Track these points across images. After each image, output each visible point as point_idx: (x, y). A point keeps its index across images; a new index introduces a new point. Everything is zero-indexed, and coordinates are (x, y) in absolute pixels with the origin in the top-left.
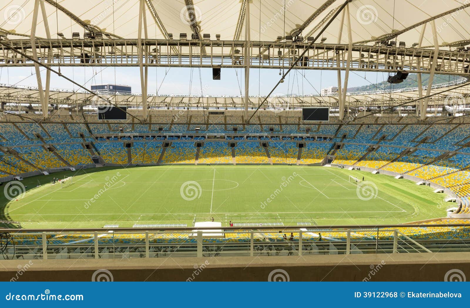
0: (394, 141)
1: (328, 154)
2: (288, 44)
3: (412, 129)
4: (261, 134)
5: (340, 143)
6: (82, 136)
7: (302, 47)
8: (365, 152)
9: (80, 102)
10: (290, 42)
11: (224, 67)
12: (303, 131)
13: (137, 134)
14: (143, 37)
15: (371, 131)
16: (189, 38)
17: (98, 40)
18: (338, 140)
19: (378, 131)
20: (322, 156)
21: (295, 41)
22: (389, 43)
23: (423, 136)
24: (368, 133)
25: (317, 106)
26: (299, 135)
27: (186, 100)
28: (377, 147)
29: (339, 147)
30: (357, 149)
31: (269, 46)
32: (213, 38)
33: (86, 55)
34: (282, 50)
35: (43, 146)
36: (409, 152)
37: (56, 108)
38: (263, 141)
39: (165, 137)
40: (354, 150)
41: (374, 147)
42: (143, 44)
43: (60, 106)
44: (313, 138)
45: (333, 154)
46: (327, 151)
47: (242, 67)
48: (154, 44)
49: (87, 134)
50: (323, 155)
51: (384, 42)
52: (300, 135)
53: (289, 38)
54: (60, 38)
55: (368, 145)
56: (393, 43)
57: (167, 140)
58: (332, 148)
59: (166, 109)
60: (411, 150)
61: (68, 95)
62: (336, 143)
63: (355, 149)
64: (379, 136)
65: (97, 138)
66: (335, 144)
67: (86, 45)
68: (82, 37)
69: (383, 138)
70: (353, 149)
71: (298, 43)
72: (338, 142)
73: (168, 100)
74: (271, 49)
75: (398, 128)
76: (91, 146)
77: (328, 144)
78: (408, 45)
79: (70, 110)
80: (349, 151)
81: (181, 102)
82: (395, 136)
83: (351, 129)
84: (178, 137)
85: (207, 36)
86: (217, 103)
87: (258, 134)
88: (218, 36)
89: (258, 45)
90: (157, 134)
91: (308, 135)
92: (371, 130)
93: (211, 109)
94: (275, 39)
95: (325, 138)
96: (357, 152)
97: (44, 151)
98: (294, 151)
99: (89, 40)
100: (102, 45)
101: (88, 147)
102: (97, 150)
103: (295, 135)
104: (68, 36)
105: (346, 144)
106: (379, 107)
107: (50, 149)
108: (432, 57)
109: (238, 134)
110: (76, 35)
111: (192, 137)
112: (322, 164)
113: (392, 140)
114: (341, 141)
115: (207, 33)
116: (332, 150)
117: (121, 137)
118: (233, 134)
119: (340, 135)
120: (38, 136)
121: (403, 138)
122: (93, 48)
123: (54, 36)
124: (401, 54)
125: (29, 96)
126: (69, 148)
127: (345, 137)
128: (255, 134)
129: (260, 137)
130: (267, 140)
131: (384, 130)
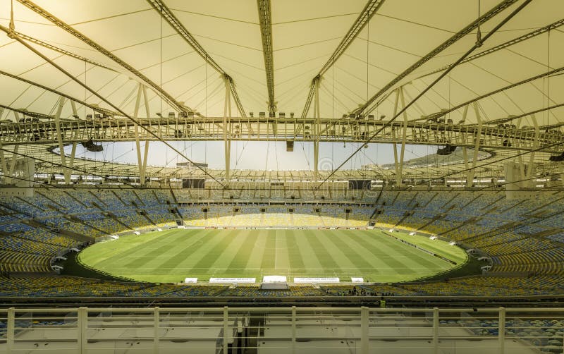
1: (371, 218)
2: (351, 121)
4: (315, 202)
5: (381, 209)
6: (168, 203)
7: (364, 124)
8: (403, 217)
9: (168, 175)
10: (353, 120)
11: (297, 140)
12: (349, 199)
13: (213, 201)
14: (228, 116)
16: (267, 116)
17: (190, 118)
18: (379, 207)
19: (413, 199)
20: (366, 220)
21: (358, 119)
22: (438, 120)
23: (451, 204)
24: (404, 201)
25: (360, 178)
26: (346, 202)
27: (253, 174)
28: (412, 212)
29: (380, 212)
30: (395, 214)
31: (334, 123)
32: (288, 116)
33: (180, 132)
34: (345, 126)
35: (137, 211)
36: (440, 216)
37: (149, 180)
38: (316, 207)
39: (235, 203)
41: (410, 213)
42: (228, 122)
43: (151, 179)
44: (359, 205)
45: (375, 218)
46: (370, 215)
47: (312, 140)
48: (237, 122)
49: (172, 201)
51: (435, 120)
53: (352, 116)
54: (159, 117)
55: (404, 211)
56: (443, 120)
57: (237, 207)
58: (374, 213)
59: (236, 180)
61: (159, 169)
62: (378, 209)
63: (393, 214)
64: (414, 204)
65: (180, 204)
66: (376, 210)
67: (180, 123)
68: (176, 116)
69: (417, 205)
71: (361, 120)
73: (238, 174)
74: (337, 126)
76: (175, 210)
77: (371, 210)
78: (455, 122)
79: (159, 182)
80: (389, 216)
81: (249, 175)
82: (428, 204)
83: (389, 198)
84: (246, 204)
85: (282, 114)
86: (278, 176)
87: (312, 202)
88: (292, 115)
89: (326, 122)
90: (228, 201)
91: (354, 202)
92: (406, 198)
93: (272, 182)
94: (341, 117)
95: (368, 205)
96: (396, 217)
97: (138, 215)
98: (342, 215)
99: (182, 118)
100: (193, 123)
101: (173, 211)
102: (180, 214)
103: (343, 202)
104: (165, 115)
105: (386, 210)
106: (413, 179)
107: (142, 213)
108: (476, 133)
109: (295, 201)
110: (172, 114)
111: (257, 204)
113: (425, 207)
115: (282, 112)
116: (375, 215)
117: (200, 204)
118: (291, 201)
119: (380, 202)
120: (133, 203)
121: (435, 205)
122: (186, 125)
123: (153, 116)
124: (449, 129)
125: (128, 171)
126: (157, 212)
127: (384, 204)
128: (310, 202)
129: (313, 204)
130: (320, 207)
131: (417, 198)
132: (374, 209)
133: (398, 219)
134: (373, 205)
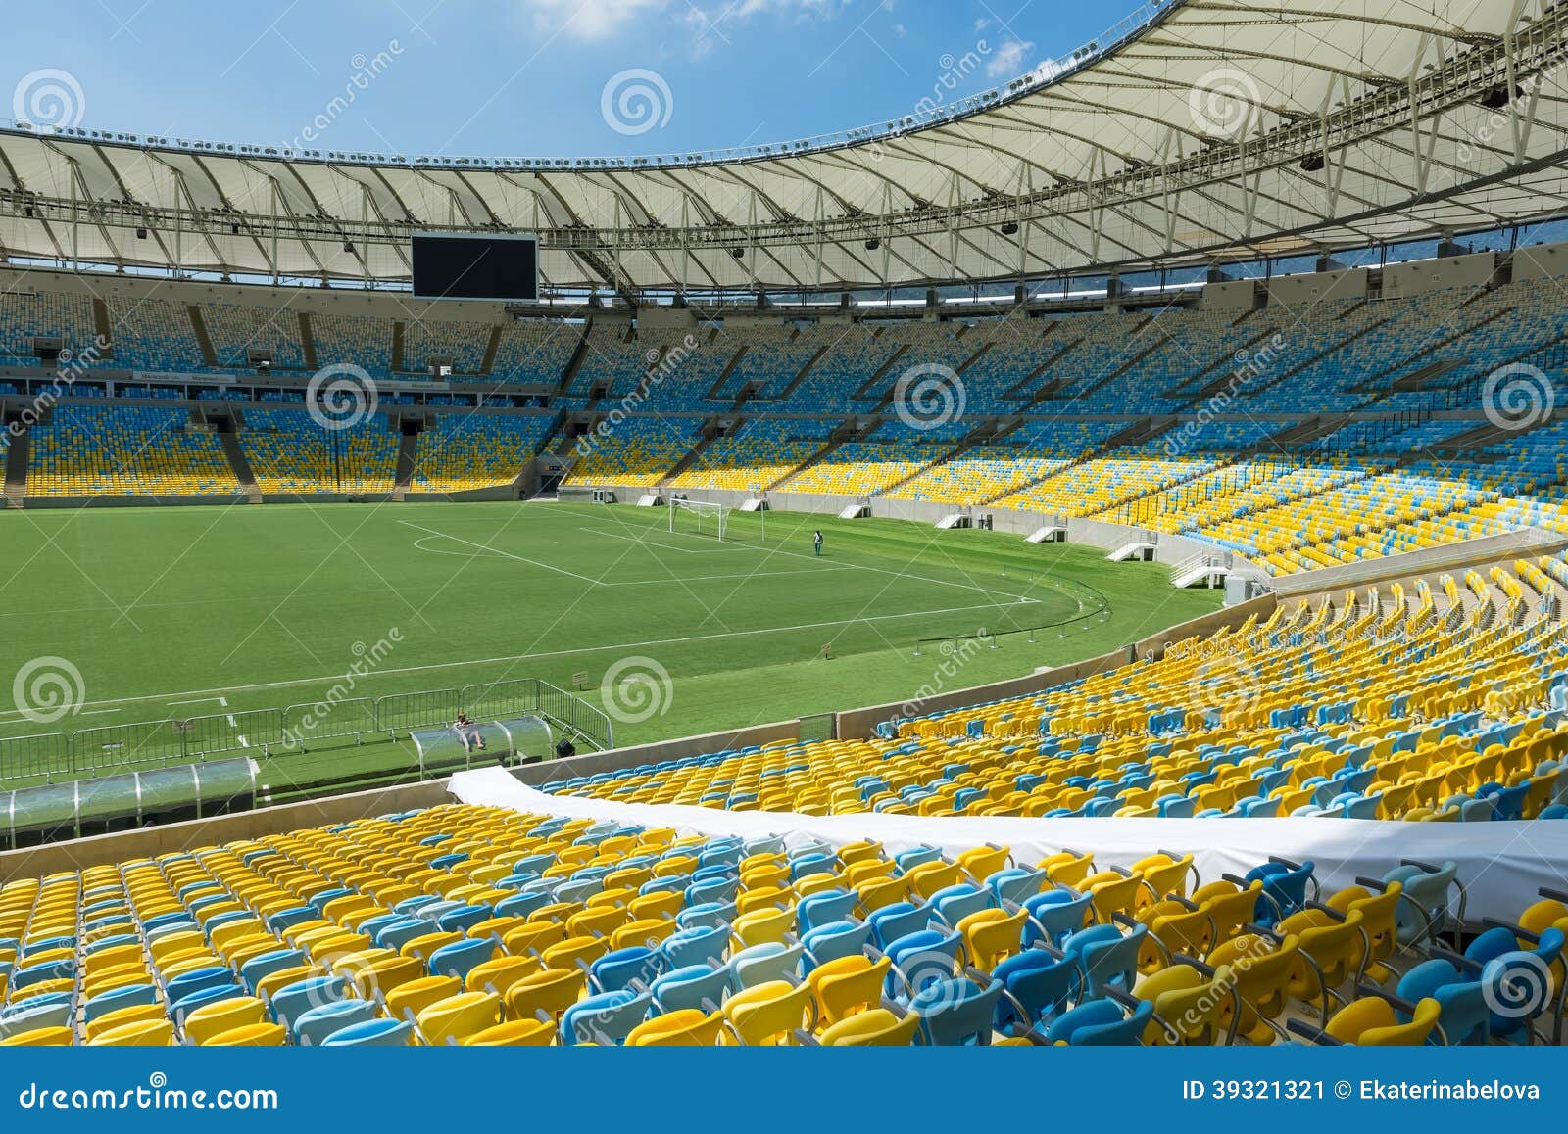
0: (790, 401)
1: (539, 450)
3: (843, 362)
4: (205, 378)
5: (586, 414)
8: (690, 444)
12: (416, 371)
15: (700, 372)
18: (575, 402)
19: (725, 372)
20: (512, 463)
23: (887, 382)
24: (688, 378)
26: (399, 386)
28: (733, 422)
29: (581, 428)
30: (657, 431)
36: (854, 431)
38: (211, 405)
40: (646, 436)
41: (723, 424)
44: (468, 397)
45: (562, 451)
46: (534, 441)
50: (516, 458)
52: (407, 385)
55: (698, 418)
58: (554, 431)
60: (861, 426)
62: (570, 413)
63: (648, 431)
64: (734, 391)
66: (563, 417)
69: (749, 393)
70: (643, 432)
72: (577, 409)
75: (793, 362)
77: (538, 420)
80: (628, 442)
82: (791, 386)
83: (623, 368)
87: (186, 378)
91: (443, 386)
92: (697, 368)
95: (520, 401)
96: (661, 443)
98: (375, 444)
112: (516, 494)
113: (784, 396)
114: (588, 407)
116: (557, 440)
119: (580, 385)
121: (822, 390)
127: (600, 392)
128: (171, 377)
129: (195, 391)
130: (239, 403)
131: (745, 367)
132: (553, 413)
133: (674, 451)
134: (544, 402)
